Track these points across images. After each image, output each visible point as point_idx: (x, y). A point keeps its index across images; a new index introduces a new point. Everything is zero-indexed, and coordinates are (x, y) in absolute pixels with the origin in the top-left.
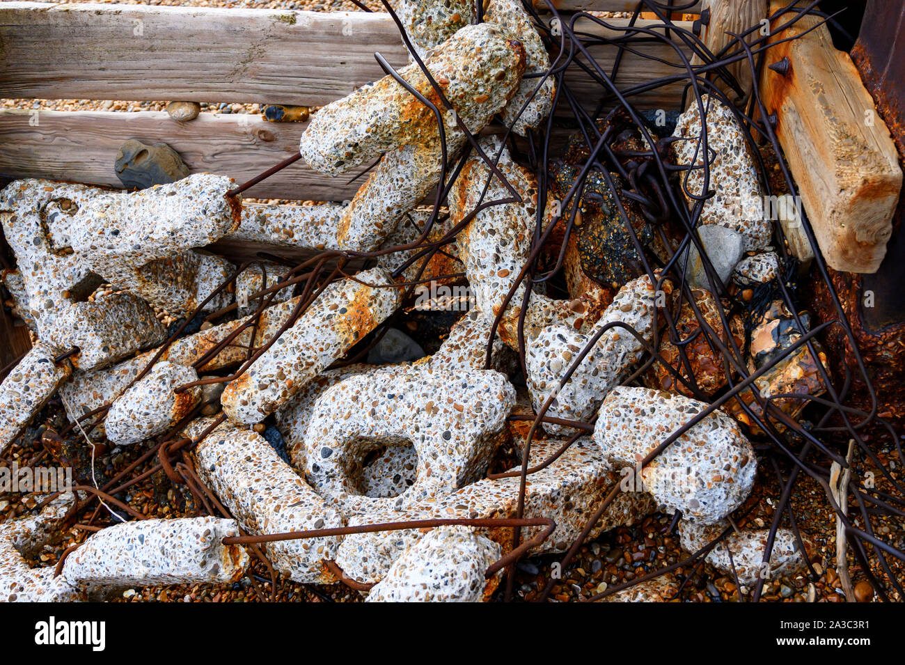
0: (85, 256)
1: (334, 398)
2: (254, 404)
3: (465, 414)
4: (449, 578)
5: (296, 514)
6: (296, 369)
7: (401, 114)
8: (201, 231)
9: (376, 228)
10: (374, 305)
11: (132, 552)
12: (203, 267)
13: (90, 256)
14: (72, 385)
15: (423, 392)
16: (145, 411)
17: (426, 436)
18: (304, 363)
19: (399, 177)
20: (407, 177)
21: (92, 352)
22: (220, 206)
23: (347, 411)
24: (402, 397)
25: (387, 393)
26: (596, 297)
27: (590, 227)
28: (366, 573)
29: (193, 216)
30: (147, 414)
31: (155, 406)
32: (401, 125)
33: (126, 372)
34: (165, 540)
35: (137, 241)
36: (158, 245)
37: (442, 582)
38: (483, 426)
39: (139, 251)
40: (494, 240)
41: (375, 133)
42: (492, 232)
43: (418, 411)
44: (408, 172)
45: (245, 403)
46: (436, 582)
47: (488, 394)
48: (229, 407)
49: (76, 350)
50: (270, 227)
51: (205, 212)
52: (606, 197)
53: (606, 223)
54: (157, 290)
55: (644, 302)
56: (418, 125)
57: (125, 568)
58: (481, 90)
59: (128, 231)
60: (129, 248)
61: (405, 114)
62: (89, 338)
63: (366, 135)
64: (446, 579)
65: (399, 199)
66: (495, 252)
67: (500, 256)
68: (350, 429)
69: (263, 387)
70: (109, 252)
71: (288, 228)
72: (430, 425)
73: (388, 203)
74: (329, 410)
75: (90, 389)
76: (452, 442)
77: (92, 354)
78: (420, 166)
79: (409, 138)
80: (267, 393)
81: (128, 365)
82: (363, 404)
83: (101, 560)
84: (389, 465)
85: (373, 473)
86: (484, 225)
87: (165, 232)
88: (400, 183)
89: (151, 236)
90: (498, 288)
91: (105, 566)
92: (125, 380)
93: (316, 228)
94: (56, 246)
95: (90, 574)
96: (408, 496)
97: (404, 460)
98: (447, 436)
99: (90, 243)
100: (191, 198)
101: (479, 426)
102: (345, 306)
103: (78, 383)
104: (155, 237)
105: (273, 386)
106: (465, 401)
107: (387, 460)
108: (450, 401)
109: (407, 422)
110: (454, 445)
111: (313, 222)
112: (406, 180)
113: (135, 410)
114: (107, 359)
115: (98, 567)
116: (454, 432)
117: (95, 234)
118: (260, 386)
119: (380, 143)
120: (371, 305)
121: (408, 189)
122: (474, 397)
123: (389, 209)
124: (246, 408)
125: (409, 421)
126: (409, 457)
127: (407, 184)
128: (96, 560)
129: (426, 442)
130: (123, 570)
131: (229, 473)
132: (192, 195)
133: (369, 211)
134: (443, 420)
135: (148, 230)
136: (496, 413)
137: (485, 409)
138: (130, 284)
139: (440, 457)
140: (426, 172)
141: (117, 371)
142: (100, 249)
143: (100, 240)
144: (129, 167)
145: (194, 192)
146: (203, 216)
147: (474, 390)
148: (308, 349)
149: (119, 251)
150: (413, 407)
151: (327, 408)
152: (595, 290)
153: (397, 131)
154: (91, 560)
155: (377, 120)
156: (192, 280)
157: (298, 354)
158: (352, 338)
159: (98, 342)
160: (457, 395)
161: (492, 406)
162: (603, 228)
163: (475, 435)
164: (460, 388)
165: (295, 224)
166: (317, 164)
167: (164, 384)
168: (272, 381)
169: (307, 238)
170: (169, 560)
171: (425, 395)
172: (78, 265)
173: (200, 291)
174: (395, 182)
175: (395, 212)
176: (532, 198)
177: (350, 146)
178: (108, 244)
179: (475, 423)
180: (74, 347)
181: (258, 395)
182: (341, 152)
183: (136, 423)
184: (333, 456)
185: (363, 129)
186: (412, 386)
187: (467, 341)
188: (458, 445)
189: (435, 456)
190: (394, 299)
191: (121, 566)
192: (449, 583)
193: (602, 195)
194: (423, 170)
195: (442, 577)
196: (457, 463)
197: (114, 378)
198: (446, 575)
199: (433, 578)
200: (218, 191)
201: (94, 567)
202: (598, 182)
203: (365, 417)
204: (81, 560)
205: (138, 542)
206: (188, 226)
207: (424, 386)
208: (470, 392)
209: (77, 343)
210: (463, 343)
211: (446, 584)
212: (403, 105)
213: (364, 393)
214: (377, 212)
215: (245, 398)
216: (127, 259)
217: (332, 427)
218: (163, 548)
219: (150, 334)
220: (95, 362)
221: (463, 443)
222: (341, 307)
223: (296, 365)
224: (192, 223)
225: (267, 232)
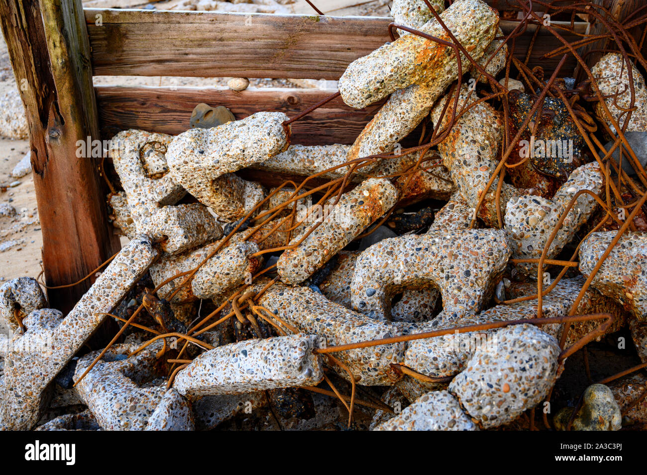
0: (178, 169)
1: (373, 254)
2: (302, 266)
3: (480, 258)
4: (533, 362)
5: (365, 331)
6: (331, 242)
7: (415, 58)
8: (264, 149)
9: (380, 150)
10: (383, 199)
11: (237, 363)
12: (247, 188)
13: (181, 170)
14: (160, 265)
15: (444, 244)
16: (226, 272)
17: (450, 275)
18: (336, 237)
19: (401, 111)
20: (407, 111)
21: (177, 239)
22: (279, 131)
23: (385, 262)
24: (427, 249)
25: (415, 247)
26: (544, 187)
27: (542, 135)
28: (438, 369)
29: (260, 137)
30: (228, 274)
31: (234, 268)
32: (415, 67)
33: (199, 255)
34: (266, 353)
35: (217, 158)
36: (232, 160)
37: (527, 366)
38: (494, 265)
39: (218, 165)
40: (476, 148)
41: (396, 73)
42: (474, 142)
43: (442, 258)
44: (409, 107)
45: (296, 266)
46: (522, 366)
47: (495, 243)
48: (283, 269)
49: (166, 238)
50: (298, 158)
51: (269, 134)
52: (557, 113)
53: (555, 131)
54: (221, 199)
55: (593, 179)
56: (425, 68)
57: (232, 377)
58: (472, 41)
59: (210, 151)
60: (211, 163)
61: (418, 59)
62: (175, 229)
63: (390, 74)
64: (530, 363)
65: (399, 128)
66: (477, 154)
67: (481, 157)
68: (387, 275)
69: (309, 255)
70: (196, 165)
71: (310, 159)
72: (452, 267)
73: (391, 131)
74: (370, 262)
75: (174, 268)
76: (471, 278)
77: (177, 240)
78: (418, 102)
79: (417, 78)
80: (312, 258)
81: (201, 252)
82: (396, 256)
83: (210, 372)
84: (408, 305)
85: (397, 312)
86: (467, 137)
87: (238, 150)
88: (402, 116)
89: (228, 153)
90: (481, 179)
91: (214, 376)
92: (200, 260)
93: (330, 158)
94: (151, 173)
95: (200, 384)
96: (441, 318)
97: (420, 301)
98: (468, 273)
99: (183, 159)
100: (258, 126)
101: (491, 266)
102: (362, 200)
103: (165, 264)
104: (231, 153)
105: (316, 253)
106: (479, 249)
107: (406, 302)
108: (467, 249)
109: (433, 267)
110: (474, 279)
111: (327, 155)
112: (407, 114)
113: (219, 271)
114: (186, 245)
115: (208, 377)
116: (474, 271)
117: (188, 152)
118: (306, 254)
119: (398, 81)
120: (381, 198)
121: (407, 121)
122: (486, 246)
123: (391, 136)
124: (296, 270)
125: (435, 266)
126: (423, 299)
127: (407, 116)
128: (206, 372)
129: (451, 279)
130: (229, 379)
131: (295, 311)
132: (259, 124)
133: (377, 138)
134: (462, 263)
135: (225, 149)
136: (502, 256)
137: (495, 254)
138: (204, 194)
139: (464, 289)
140: (422, 106)
141: (194, 255)
142: (190, 164)
143: (190, 157)
144: (200, 122)
145: (260, 122)
146: (267, 137)
147: (485, 241)
148: (339, 228)
149: (204, 165)
150: (437, 256)
151: (368, 261)
152: (543, 183)
153: (411, 71)
154: (201, 373)
155: (398, 64)
156: (242, 196)
157: (332, 232)
158: (368, 221)
159: (181, 232)
160: (472, 245)
161: (500, 251)
162: (552, 135)
163: (489, 272)
164: (473, 240)
165: (315, 155)
166: (352, 97)
167: (241, 252)
168: (315, 250)
169: (323, 165)
170: (271, 367)
171: (446, 246)
172: (166, 185)
173: (246, 203)
174: (399, 115)
175: (394, 138)
176: (496, 121)
177: (378, 82)
178: (196, 160)
179: (489, 264)
180: (164, 236)
181: (305, 260)
182: (371, 88)
183: (219, 281)
184: (376, 295)
185: (388, 70)
186: (434, 241)
187: (451, 222)
188: (477, 279)
189: (459, 289)
190: (395, 195)
191: (228, 375)
192: (534, 366)
193: (554, 111)
194: (419, 105)
195: (527, 362)
196: (478, 293)
197: (191, 259)
198: (530, 359)
199: (518, 363)
200: (277, 121)
201: (204, 378)
202: (551, 102)
203: (399, 266)
204: (193, 374)
205: (242, 355)
206: (256, 145)
207: (444, 241)
208: (481, 242)
209: (167, 233)
210: (447, 224)
211: (531, 367)
212: (418, 52)
213: (396, 248)
214: (382, 138)
215: (296, 262)
216: (208, 171)
217: (374, 274)
218: (266, 358)
219: (213, 231)
220: (178, 246)
221: (481, 278)
222: (359, 200)
223: (331, 239)
224: (259, 143)
225: (296, 161)
